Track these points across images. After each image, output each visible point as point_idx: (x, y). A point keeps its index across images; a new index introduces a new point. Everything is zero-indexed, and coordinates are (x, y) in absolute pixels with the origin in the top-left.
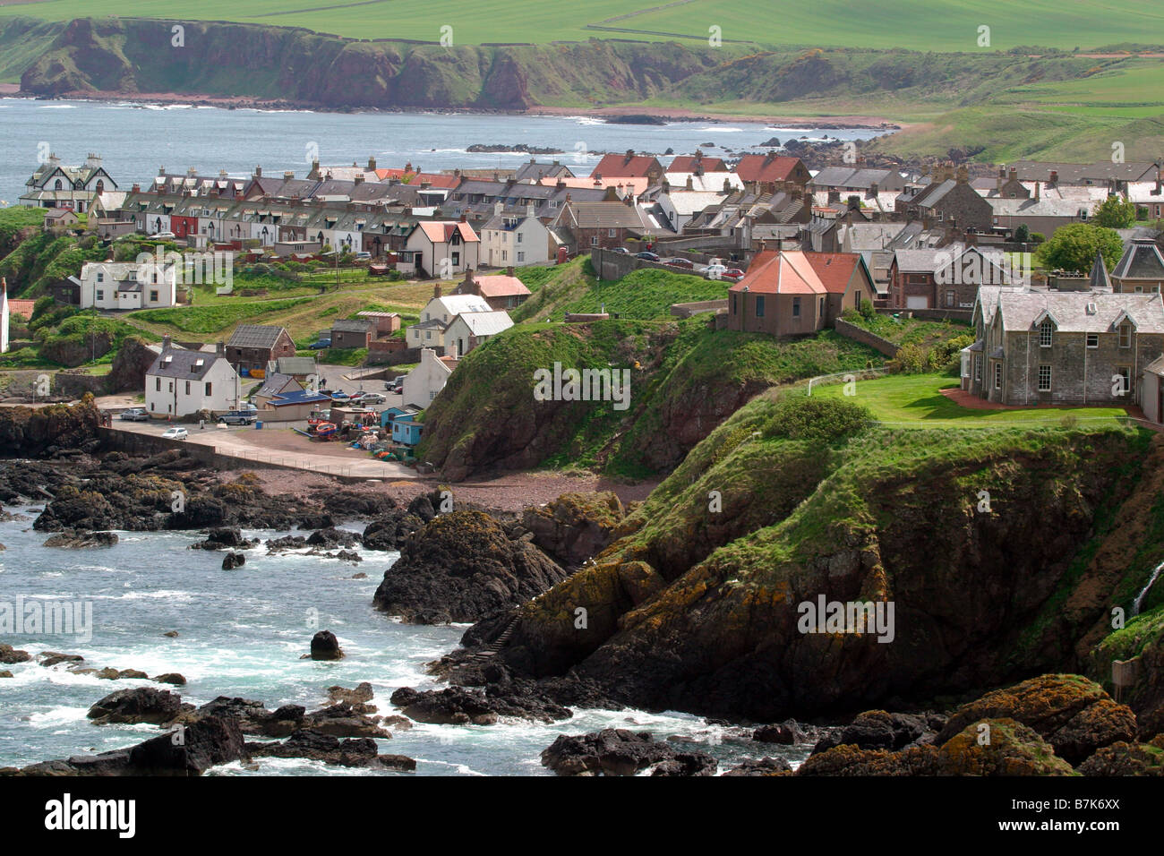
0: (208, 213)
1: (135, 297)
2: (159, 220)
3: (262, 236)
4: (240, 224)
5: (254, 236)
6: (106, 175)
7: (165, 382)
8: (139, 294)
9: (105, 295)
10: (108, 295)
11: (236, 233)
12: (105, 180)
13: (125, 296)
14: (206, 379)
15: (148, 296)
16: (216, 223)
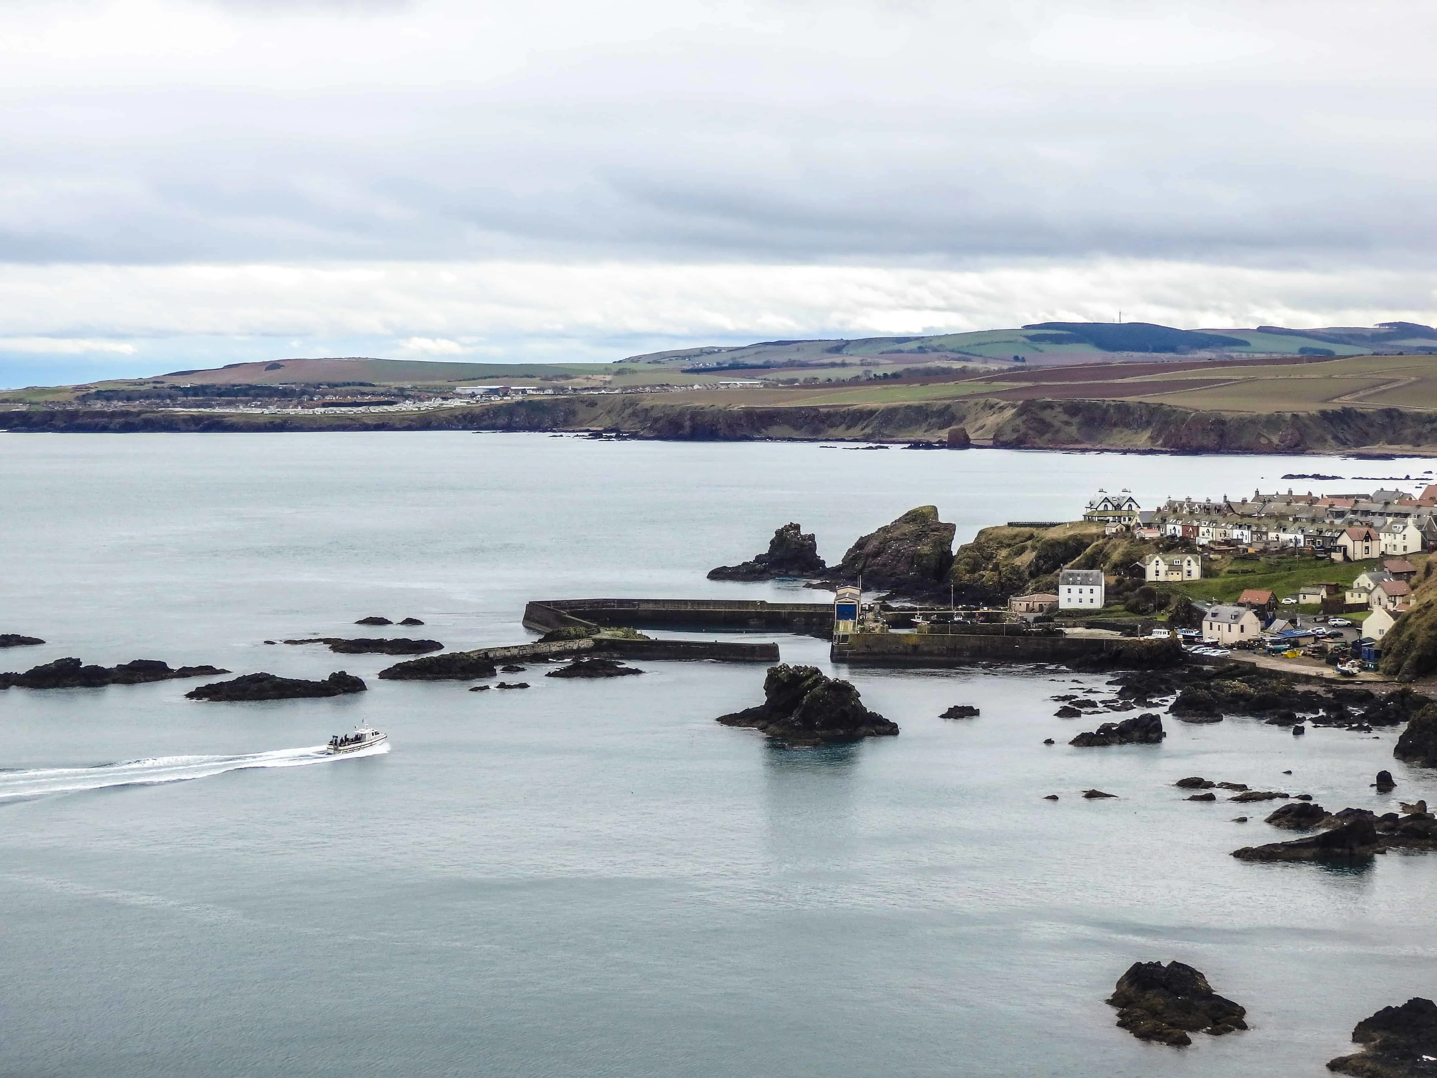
0: (1205, 524)
1: (1178, 574)
2: (1174, 528)
3: (1240, 537)
4: (1226, 530)
5: (1235, 537)
6: (1133, 501)
7: (1215, 625)
8: (1180, 573)
9: (1160, 573)
10: (1162, 573)
11: (1223, 535)
12: (1133, 504)
13: (1172, 574)
14: (1241, 623)
15: (1185, 573)
16: (1211, 530)
